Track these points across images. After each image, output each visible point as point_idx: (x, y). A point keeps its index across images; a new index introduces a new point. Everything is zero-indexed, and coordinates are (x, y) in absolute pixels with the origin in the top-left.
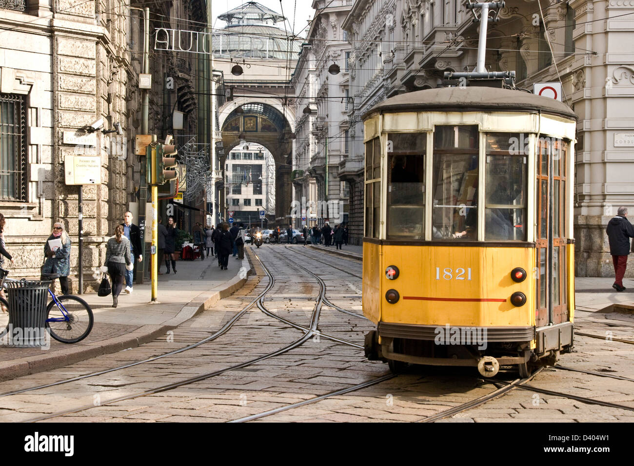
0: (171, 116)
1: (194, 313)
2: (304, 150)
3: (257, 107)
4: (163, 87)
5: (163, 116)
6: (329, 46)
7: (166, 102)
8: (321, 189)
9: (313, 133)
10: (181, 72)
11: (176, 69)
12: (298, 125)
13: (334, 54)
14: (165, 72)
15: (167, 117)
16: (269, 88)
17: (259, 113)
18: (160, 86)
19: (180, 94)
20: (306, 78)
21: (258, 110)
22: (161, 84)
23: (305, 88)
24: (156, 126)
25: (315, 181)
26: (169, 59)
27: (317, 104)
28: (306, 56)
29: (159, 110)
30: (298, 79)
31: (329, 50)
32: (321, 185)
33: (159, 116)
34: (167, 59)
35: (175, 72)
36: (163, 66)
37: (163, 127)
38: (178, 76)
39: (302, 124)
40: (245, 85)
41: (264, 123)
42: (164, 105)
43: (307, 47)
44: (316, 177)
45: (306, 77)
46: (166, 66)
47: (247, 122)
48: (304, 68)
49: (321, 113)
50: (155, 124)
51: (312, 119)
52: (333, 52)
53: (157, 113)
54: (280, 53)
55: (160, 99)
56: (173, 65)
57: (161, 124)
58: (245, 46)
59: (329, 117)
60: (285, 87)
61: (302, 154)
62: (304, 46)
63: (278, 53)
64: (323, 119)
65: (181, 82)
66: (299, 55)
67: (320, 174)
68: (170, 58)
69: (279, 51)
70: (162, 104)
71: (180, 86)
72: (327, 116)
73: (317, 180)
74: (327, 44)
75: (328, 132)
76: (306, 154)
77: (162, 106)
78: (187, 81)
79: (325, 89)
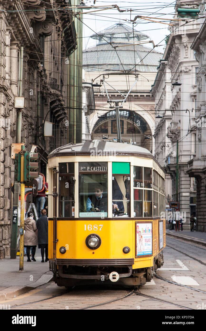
0: (43, 125)
1: (50, 279)
2: (161, 150)
3: (124, 112)
4: (37, 103)
5: (36, 125)
6: (181, 63)
7: (39, 115)
8: (174, 184)
9: (168, 136)
10: (53, 88)
11: (49, 87)
12: (157, 128)
13: (185, 69)
14: (39, 91)
15: (39, 127)
16: (133, 97)
17: (125, 117)
18: (34, 102)
19: (52, 107)
20: (164, 89)
21: (124, 115)
22: (35, 101)
23: (163, 97)
24: (30, 134)
25: (170, 177)
26: (43, 80)
27: (171, 111)
28: (164, 70)
29: (33, 122)
30: (157, 89)
31: (181, 66)
32: (174, 180)
33: (33, 126)
34: (41, 80)
35: (48, 89)
36: (37, 86)
37: (36, 135)
38: (51, 92)
39: (160, 128)
40: (112, 94)
41: (129, 126)
42: (37, 117)
43: (164, 63)
44: (171, 174)
45: (163, 87)
46: (39, 86)
47: (114, 126)
48: (162, 79)
49: (175, 119)
50: (29, 133)
51: (168, 124)
52: (185, 68)
53: (31, 124)
54: (143, 67)
55: (34, 112)
56: (46, 84)
57: (34, 132)
58: (114, 60)
59: (181, 122)
60: (147, 96)
61: (160, 154)
62: (162, 62)
63: (141, 67)
64: (176, 124)
65: (53, 97)
66: (158, 69)
67: (174, 171)
68: (44, 78)
69: (142, 65)
70: (36, 116)
71: (52, 100)
72: (180, 121)
73: (171, 176)
74: (180, 61)
75: (180, 135)
76: (163, 153)
77: (36, 118)
78: (57, 96)
79: (178, 99)
